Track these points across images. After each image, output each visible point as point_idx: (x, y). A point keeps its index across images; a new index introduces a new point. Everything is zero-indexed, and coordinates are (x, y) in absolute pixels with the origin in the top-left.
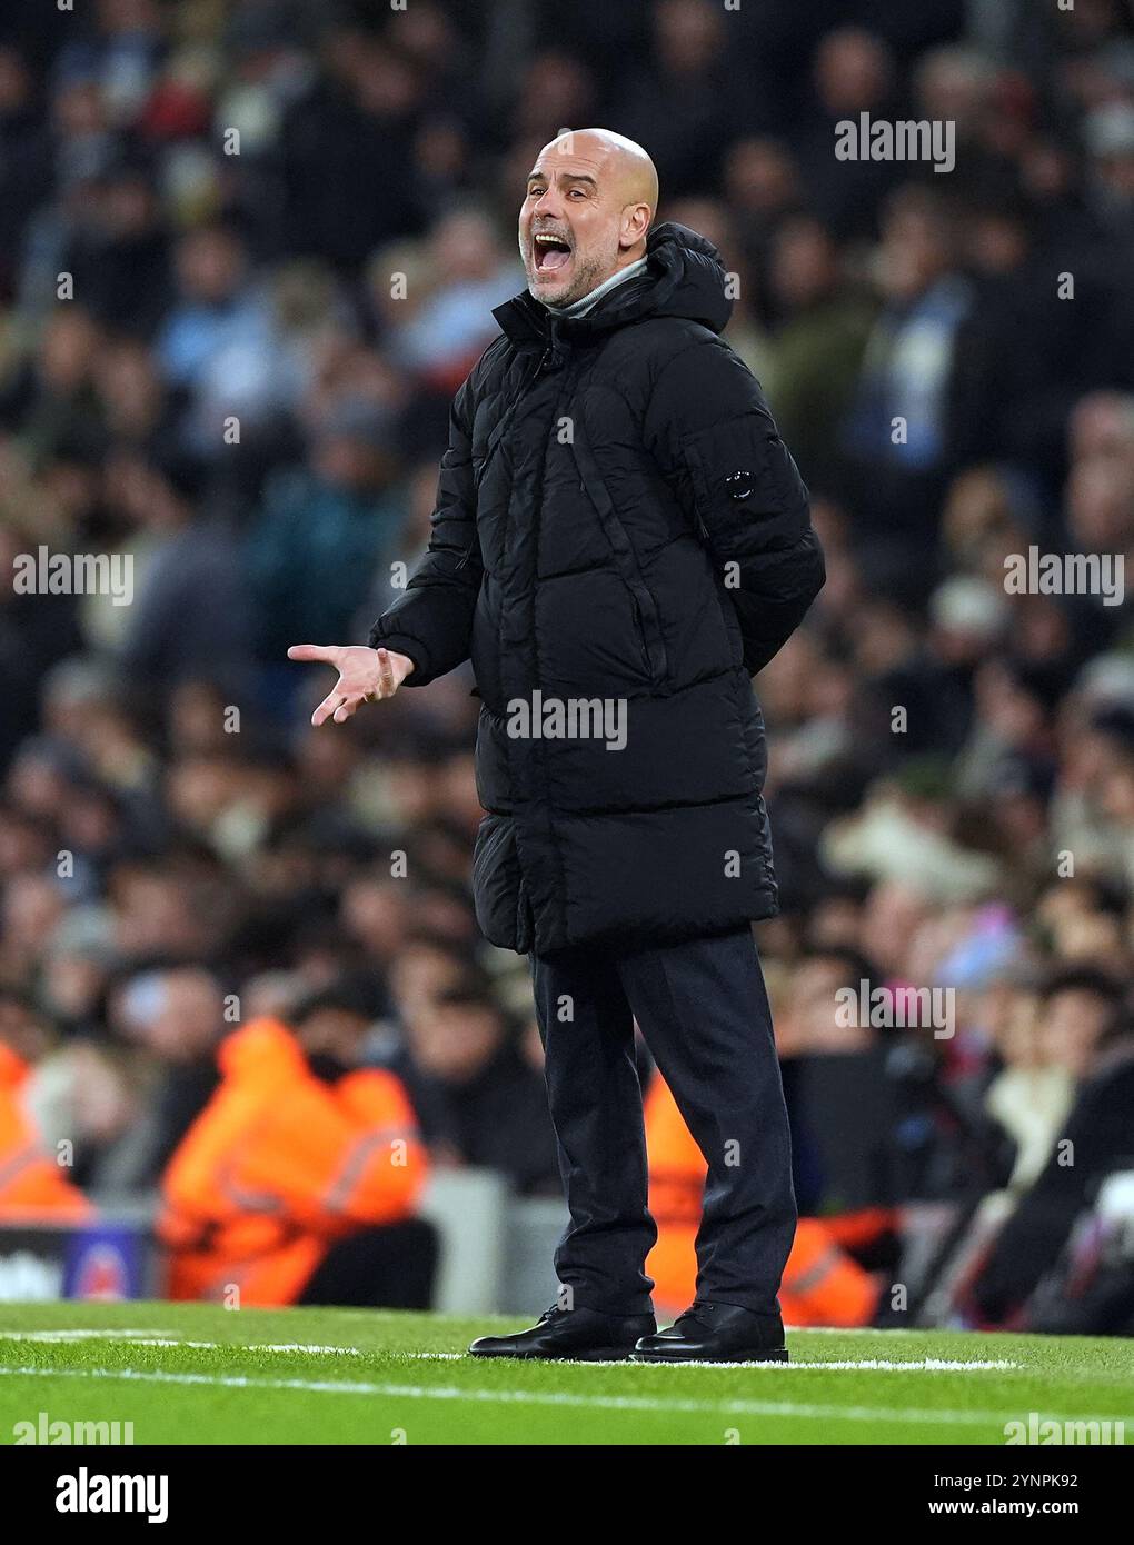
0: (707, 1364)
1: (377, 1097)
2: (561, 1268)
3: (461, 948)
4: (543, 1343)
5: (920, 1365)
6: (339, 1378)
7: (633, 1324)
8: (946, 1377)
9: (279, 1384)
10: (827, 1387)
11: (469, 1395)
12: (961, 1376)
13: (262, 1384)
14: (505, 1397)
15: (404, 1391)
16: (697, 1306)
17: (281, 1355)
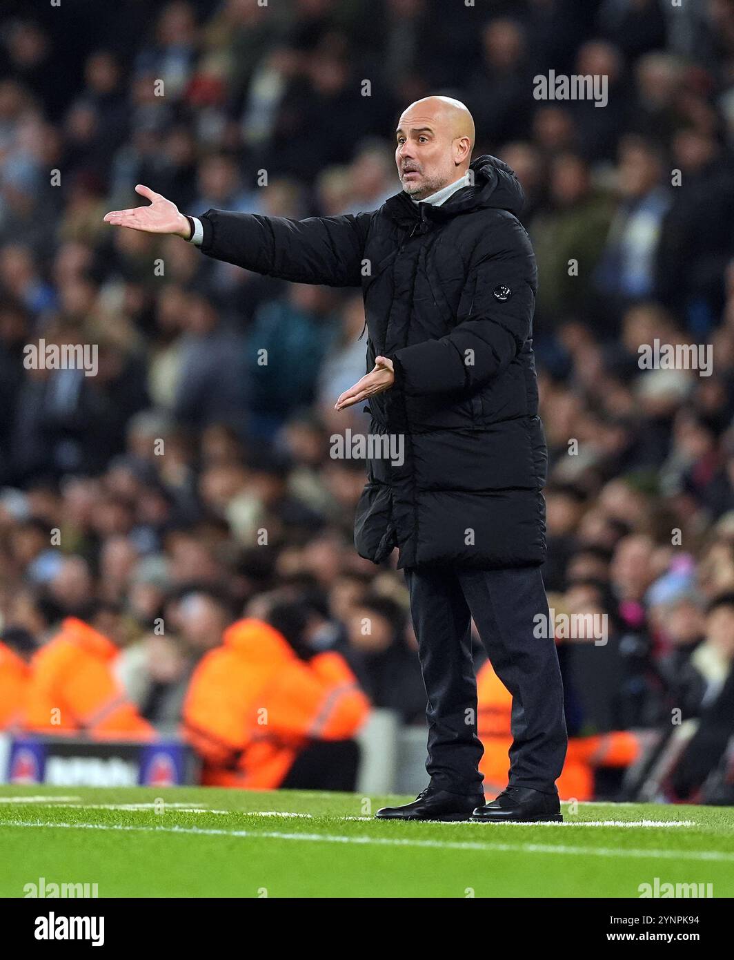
0: (515, 823)
2: (429, 768)
4: (420, 811)
5: (639, 824)
6: (300, 831)
7: (472, 800)
8: (655, 831)
9: (265, 835)
10: (585, 836)
11: (377, 841)
12: (663, 830)
13: (255, 835)
14: (397, 842)
15: (338, 839)
16: (509, 789)
17: (266, 817)
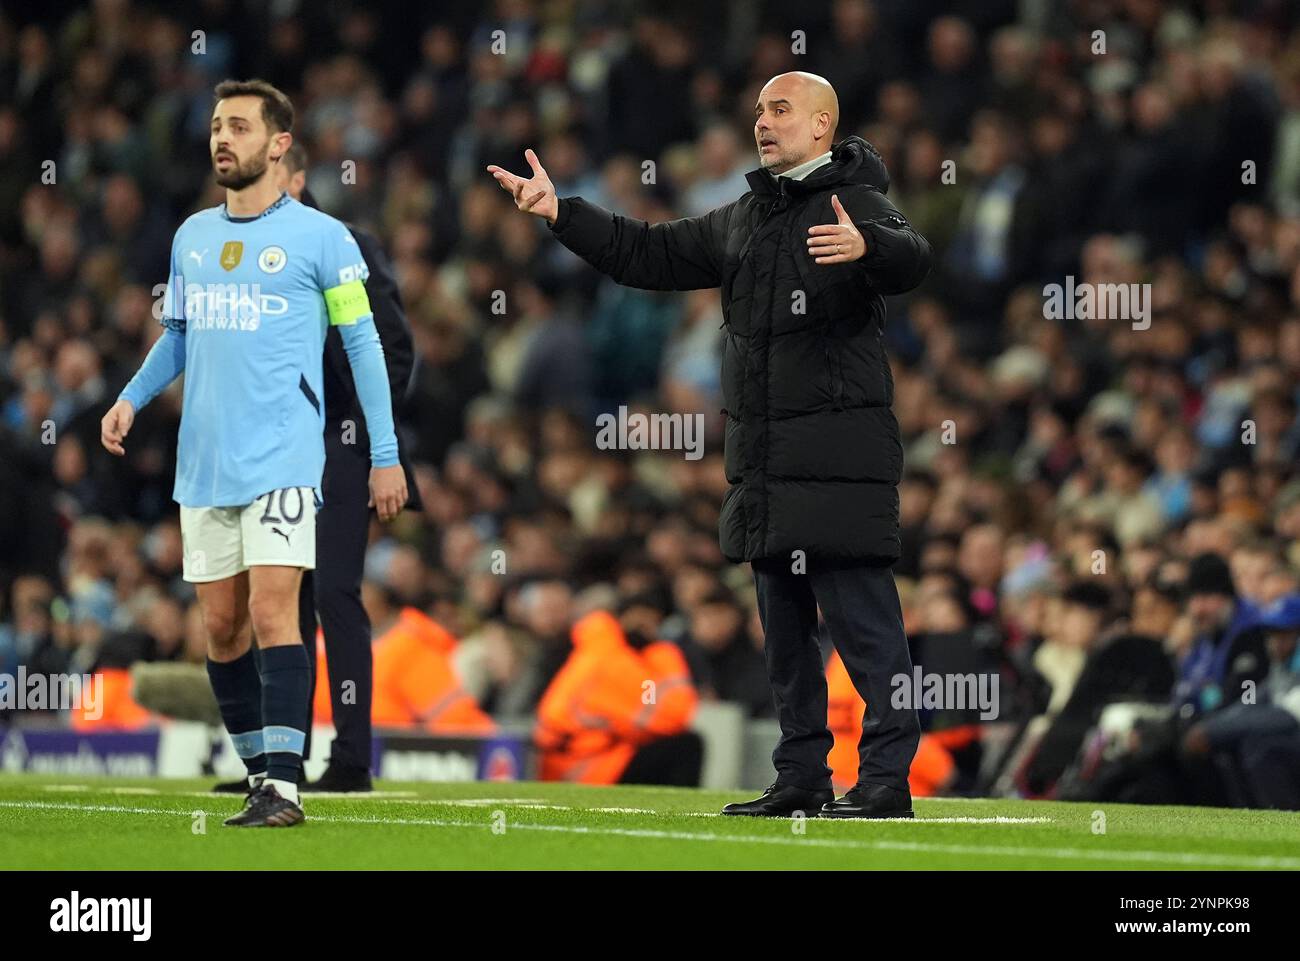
0: (865, 820)
1: (667, 659)
2: (777, 763)
3: (714, 569)
4: (765, 807)
5: (993, 820)
6: (643, 828)
7: (820, 795)
8: (1009, 827)
9: (607, 831)
10: (936, 833)
11: (721, 838)
12: (1017, 827)
13: (597, 831)
14: (743, 839)
15: (683, 835)
16: (858, 785)
17: (608, 813)
